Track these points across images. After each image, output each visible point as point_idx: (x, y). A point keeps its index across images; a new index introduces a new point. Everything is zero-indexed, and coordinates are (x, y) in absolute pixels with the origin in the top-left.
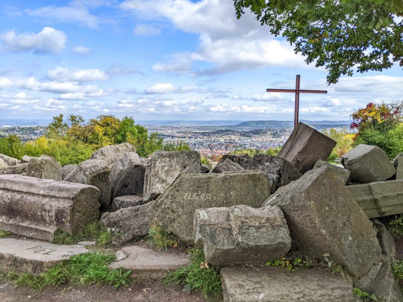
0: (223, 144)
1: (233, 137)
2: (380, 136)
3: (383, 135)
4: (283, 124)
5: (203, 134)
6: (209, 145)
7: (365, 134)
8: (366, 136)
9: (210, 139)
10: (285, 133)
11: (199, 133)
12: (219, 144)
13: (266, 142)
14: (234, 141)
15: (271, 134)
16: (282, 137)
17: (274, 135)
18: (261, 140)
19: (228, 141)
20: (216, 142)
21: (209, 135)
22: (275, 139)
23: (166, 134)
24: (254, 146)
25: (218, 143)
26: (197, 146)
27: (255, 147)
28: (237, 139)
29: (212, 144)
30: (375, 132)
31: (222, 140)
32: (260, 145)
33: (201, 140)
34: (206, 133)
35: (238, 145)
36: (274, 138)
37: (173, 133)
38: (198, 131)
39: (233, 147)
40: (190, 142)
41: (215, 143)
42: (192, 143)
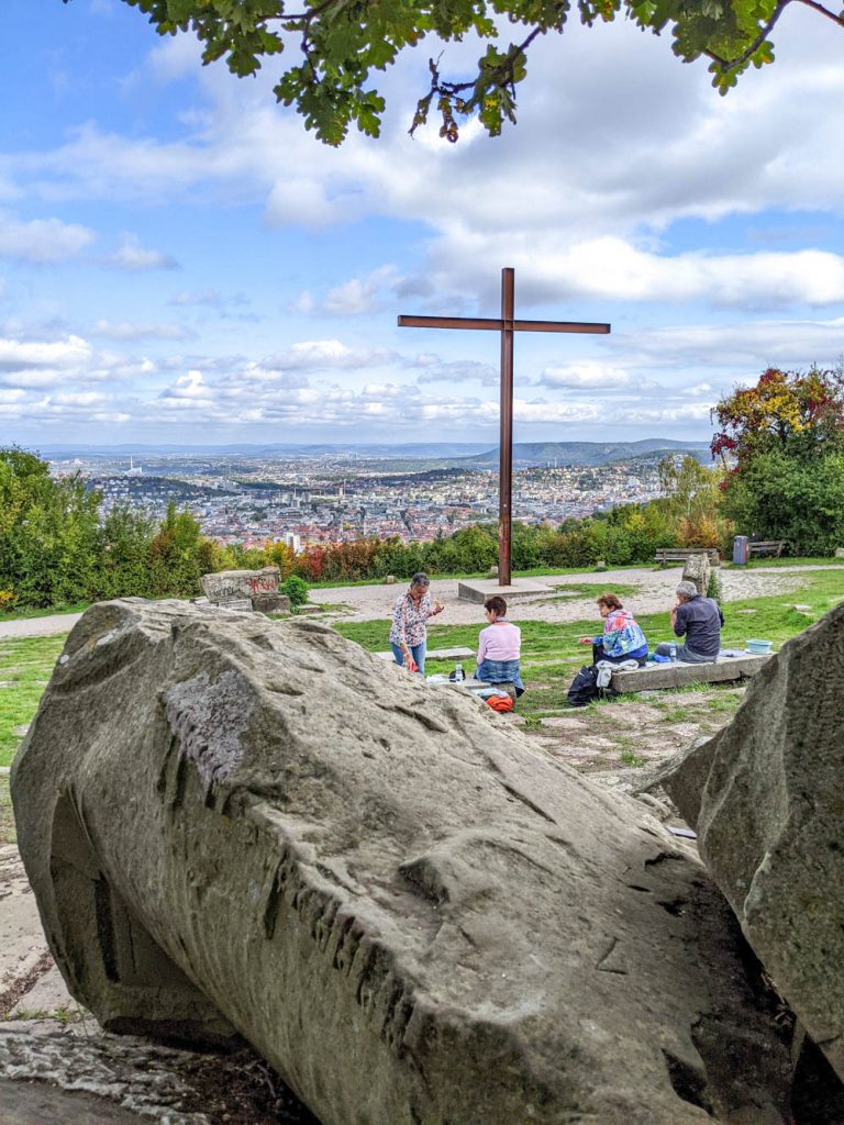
0: (441, 510)
1: (469, 490)
2: (796, 477)
3: (809, 473)
4: (607, 451)
5: (387, 482)
6: (403, 513)
7: (755, 470)
8: (758, 476)
9: (405, 495)
10: (612, 476)
11: (375, 479)
12: (431, 509)
13: (559, 500)
14: (473, 499)
15: (574, 480)
16: (605, 487)
17: (582, 483)
18: (546, 497)
19: (457, 501)
20: (423, 504)
21: (403, 484)
22: (585, 493)
23: (280, 482)
24: (527, 513)
25: (427, 506)
26: (368, 516)
27: (530, 517)
28: (480, 496)
29: (412, 510)
30: (786, 463)
31: (439, 499)
32: (542, 511)
33: (381, 499)
34: (395, 478)
35: (483, 511)
36: (582, 490)
37: (301, 480)
38: (372, 475)
39: (470, 517)
40: (350, 506)
41: (419, 508)
42: (354, 508)
